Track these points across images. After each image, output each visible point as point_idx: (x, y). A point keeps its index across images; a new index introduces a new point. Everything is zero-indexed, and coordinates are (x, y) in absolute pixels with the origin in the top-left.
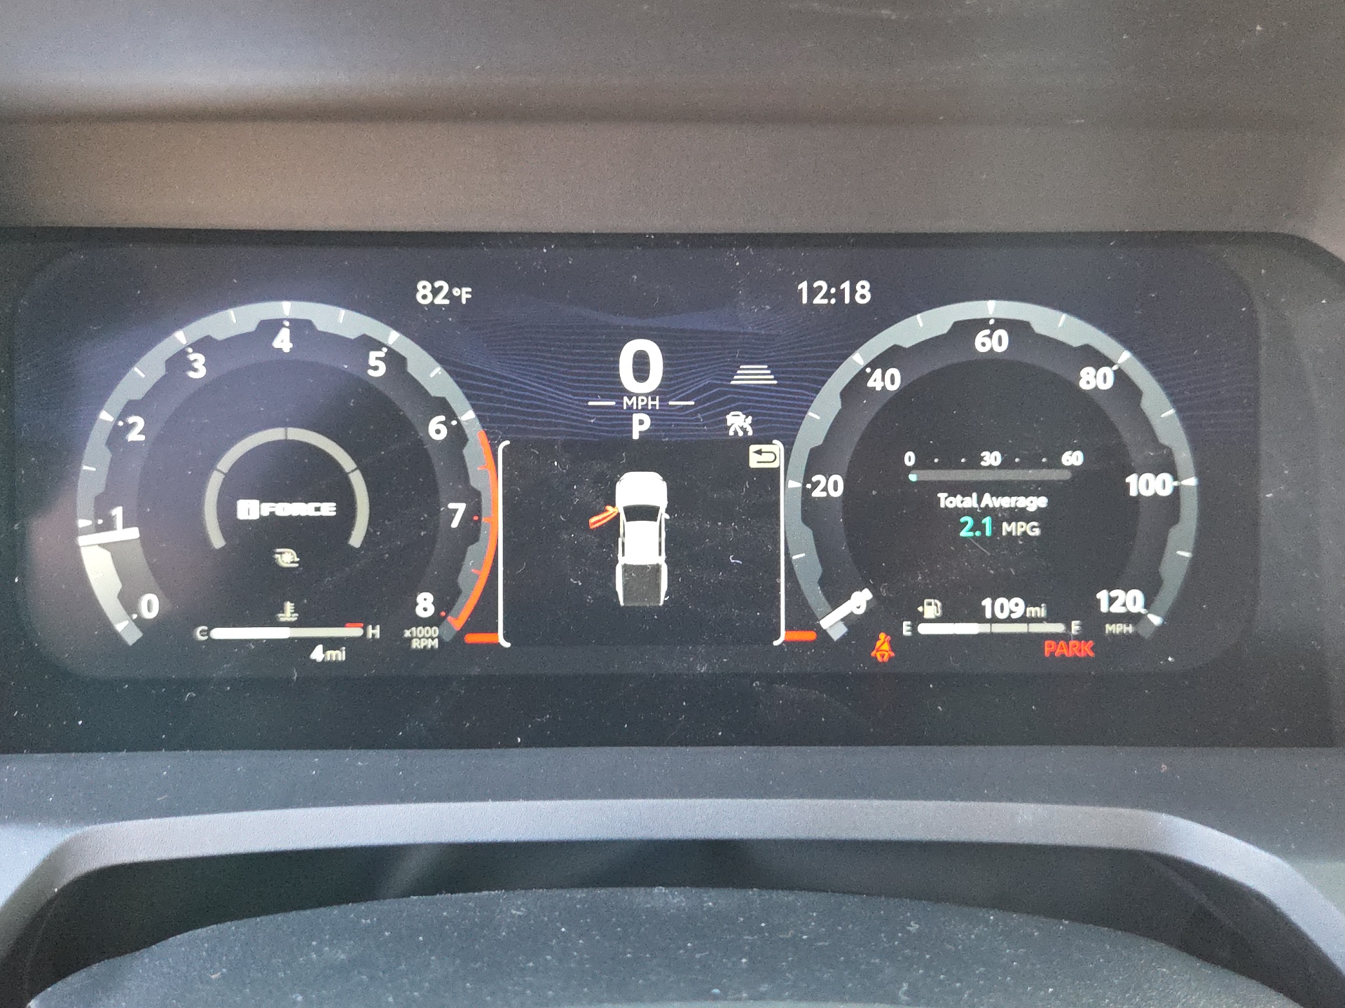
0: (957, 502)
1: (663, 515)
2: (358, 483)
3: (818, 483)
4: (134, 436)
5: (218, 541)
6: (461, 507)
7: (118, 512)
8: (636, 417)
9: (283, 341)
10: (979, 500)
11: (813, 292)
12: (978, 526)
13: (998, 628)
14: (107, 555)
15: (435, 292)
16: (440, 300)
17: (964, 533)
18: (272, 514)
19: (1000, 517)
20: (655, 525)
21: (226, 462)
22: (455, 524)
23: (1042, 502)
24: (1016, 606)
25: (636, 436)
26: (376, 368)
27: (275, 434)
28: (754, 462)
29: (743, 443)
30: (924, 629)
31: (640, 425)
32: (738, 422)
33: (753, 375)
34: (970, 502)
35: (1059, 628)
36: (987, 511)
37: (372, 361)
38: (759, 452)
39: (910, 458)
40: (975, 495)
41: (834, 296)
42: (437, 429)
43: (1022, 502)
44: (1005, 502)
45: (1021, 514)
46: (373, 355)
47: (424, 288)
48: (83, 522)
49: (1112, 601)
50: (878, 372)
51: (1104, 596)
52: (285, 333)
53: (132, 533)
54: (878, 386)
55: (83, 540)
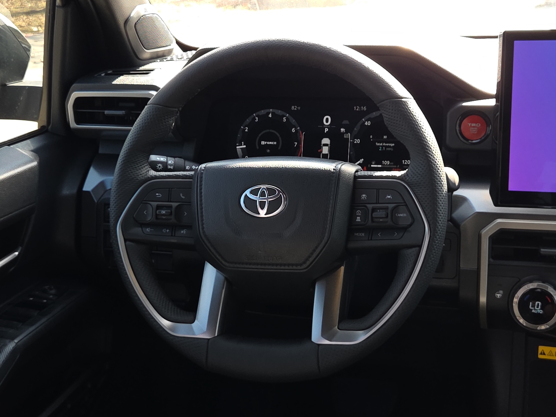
0: (379, 144)
1: (329, 146)
2: (280, 138)
3: (356, 140)
4: (246, 131)
5: (258, 148)
6: (296, 143)
7: (243, 143)
8: (326, 129)
9: (270, 116)
10: (383, 144)
11: (356, 108)
12: (382, 148)
13: (385, 166)
14: (240, 149)
15: (295, 108)
16: (295, 109)
17: (380, 150)
18: (267, 144)
19: (386, 147)
20: (328, 147)
21: (260, 135)
22: (295, 146)
23: (393, 145)
24: (388, 163)
25: (325, 132)
26: (284, 120)
27: (268, 131)
28: (345, 137)
29: (343, 133)
30: (372, 166)
31: (326, 130)
32: (343, 130)
33: (346, 122)
34: (381, 144)
35: (395, 166)
36: (384, 146)
37: (284, 119)
38: (346, 135)
39: (371, 137)
40: (382, 143)
41: (360, 109)
42: (293, 130)
43: (390, 145)
44: (387, 144)
45: (390, 147)
46: (284, 118)
47: (293, 107)
48: (237, 144)
49: (405, 162)
50: (367, 122)
51: (403, 161)
52: (271, 114)
53: (245, 146)
54: (367, 124)
55: (237, 147)
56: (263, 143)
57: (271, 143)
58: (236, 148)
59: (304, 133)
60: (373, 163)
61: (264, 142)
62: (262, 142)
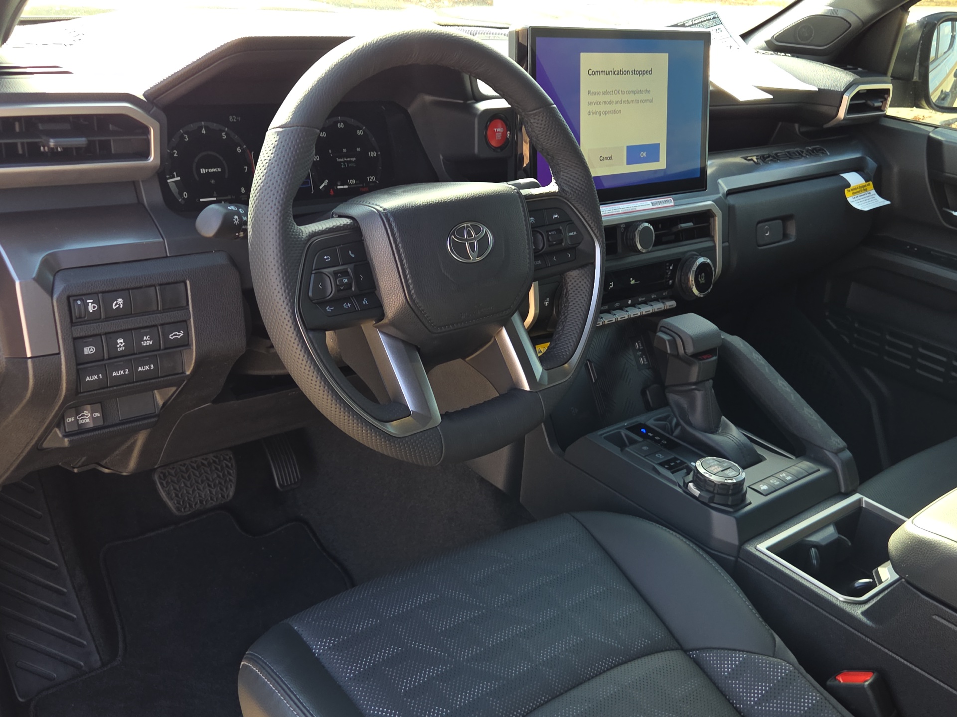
0: (340, 160)
2: (224, 163)
3: (314, 157)
4: (175, 155)
5: (197, 178)
6: (246, 167)
7: (175, 173)
9: (204, 131)
12: (345, 165)
13: (352, 186)
14: (174, 184)
15: (233, 118)
16: (235, 120)
17: (343, 167)
18: (208, 171)
19: (347, 162)
21: (196, 160)
22: (246, 171)
23: (355, 159)
24: (353, 181)
26: (224, 137)
27: (205, 153)
30: (339, 187)
34: (342, 160)
35: (361, 185)
36: (345, 161)
39: (330, 151)
40: (343, 158)
42: (239, 150)
43: (351, 159)
44: (348, 159)
45: (351, 162)
46: (223, 134)
47: (231, 118)
48: (168, 176)
49: (370, 179)
50: (321, 133)
51: (368, 178)
52: (204, 129)
53: (179, 178)
54: (322, 136)
55: (169, 181)
56: (203, 171)
57: (213, 170)
58: (167, 182)
59: (253, 153)
60: (339, 184)
61: (204, 169)
62: (201, 170)
